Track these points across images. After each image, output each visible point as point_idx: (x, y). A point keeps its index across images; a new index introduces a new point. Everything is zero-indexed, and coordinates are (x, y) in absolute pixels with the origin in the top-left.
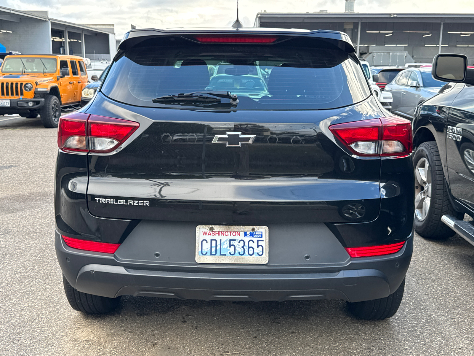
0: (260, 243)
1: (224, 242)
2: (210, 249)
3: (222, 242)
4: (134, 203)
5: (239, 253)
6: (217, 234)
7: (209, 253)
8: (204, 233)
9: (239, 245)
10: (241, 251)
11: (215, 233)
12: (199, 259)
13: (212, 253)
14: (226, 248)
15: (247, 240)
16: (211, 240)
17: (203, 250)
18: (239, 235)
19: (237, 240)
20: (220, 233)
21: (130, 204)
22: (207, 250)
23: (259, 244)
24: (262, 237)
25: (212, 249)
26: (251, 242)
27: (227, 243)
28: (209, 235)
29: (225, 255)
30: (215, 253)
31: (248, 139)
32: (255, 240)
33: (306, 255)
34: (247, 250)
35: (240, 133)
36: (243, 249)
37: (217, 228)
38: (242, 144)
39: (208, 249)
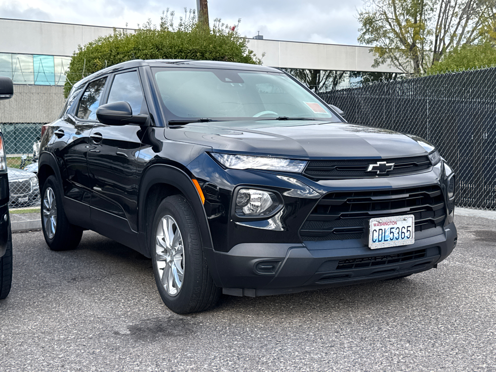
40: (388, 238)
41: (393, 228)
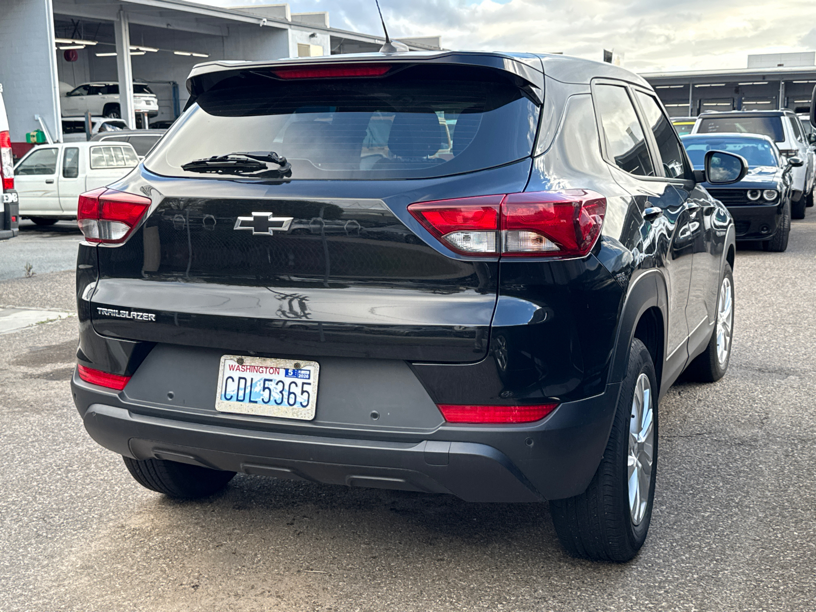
0: (306, 388)
1: (256, 383)
2: (236, 391)
3: (253, 382)
4: (138, 315)
5: (275, 401)
6: (248, 370)
7: (235, 398)
8: (232, 368)
9: (276, 389)
10: (278, 397)
11: (245, 368)
12: (222, 405)
13: (239, 399)
14: (258, 391)
15: (287, 381)
16: (240, 378)
17: (227, 393)
18: (278, 373)
19: (275, 380)
20: (253, 368)
21: (134, 317)
22: (232, 394)
23: (304, 390)
24: (309, 378)
25: (240, 391)
26: (293, 385)
27: (260, 385)
28: (238, 371)
29: (256, 402)
30: (242, 399)
31: (280, 224)
32: (299, 382)
33: (374, 411)
34: (287, 397)
35: (269, 214)
36: (281, 395)
37: (248, 361)
38: (274, 231)
39: (233, 391)
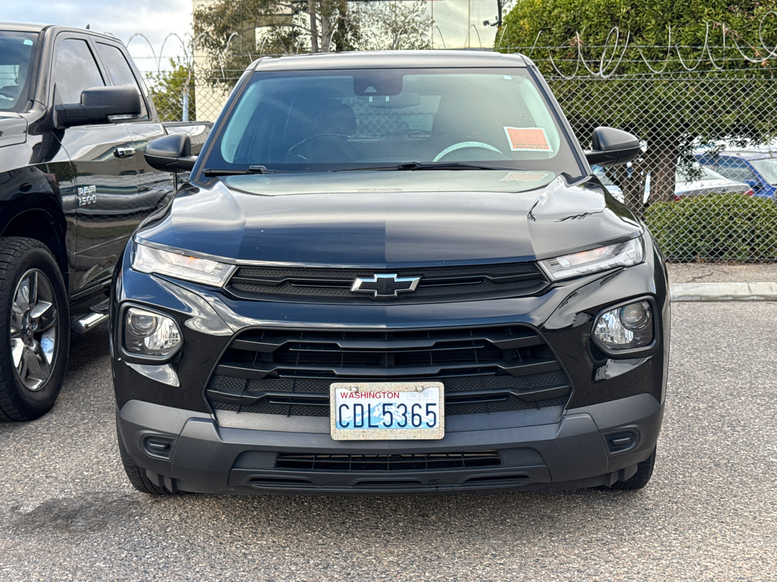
40: (380, 422)
41: (391, 405)
